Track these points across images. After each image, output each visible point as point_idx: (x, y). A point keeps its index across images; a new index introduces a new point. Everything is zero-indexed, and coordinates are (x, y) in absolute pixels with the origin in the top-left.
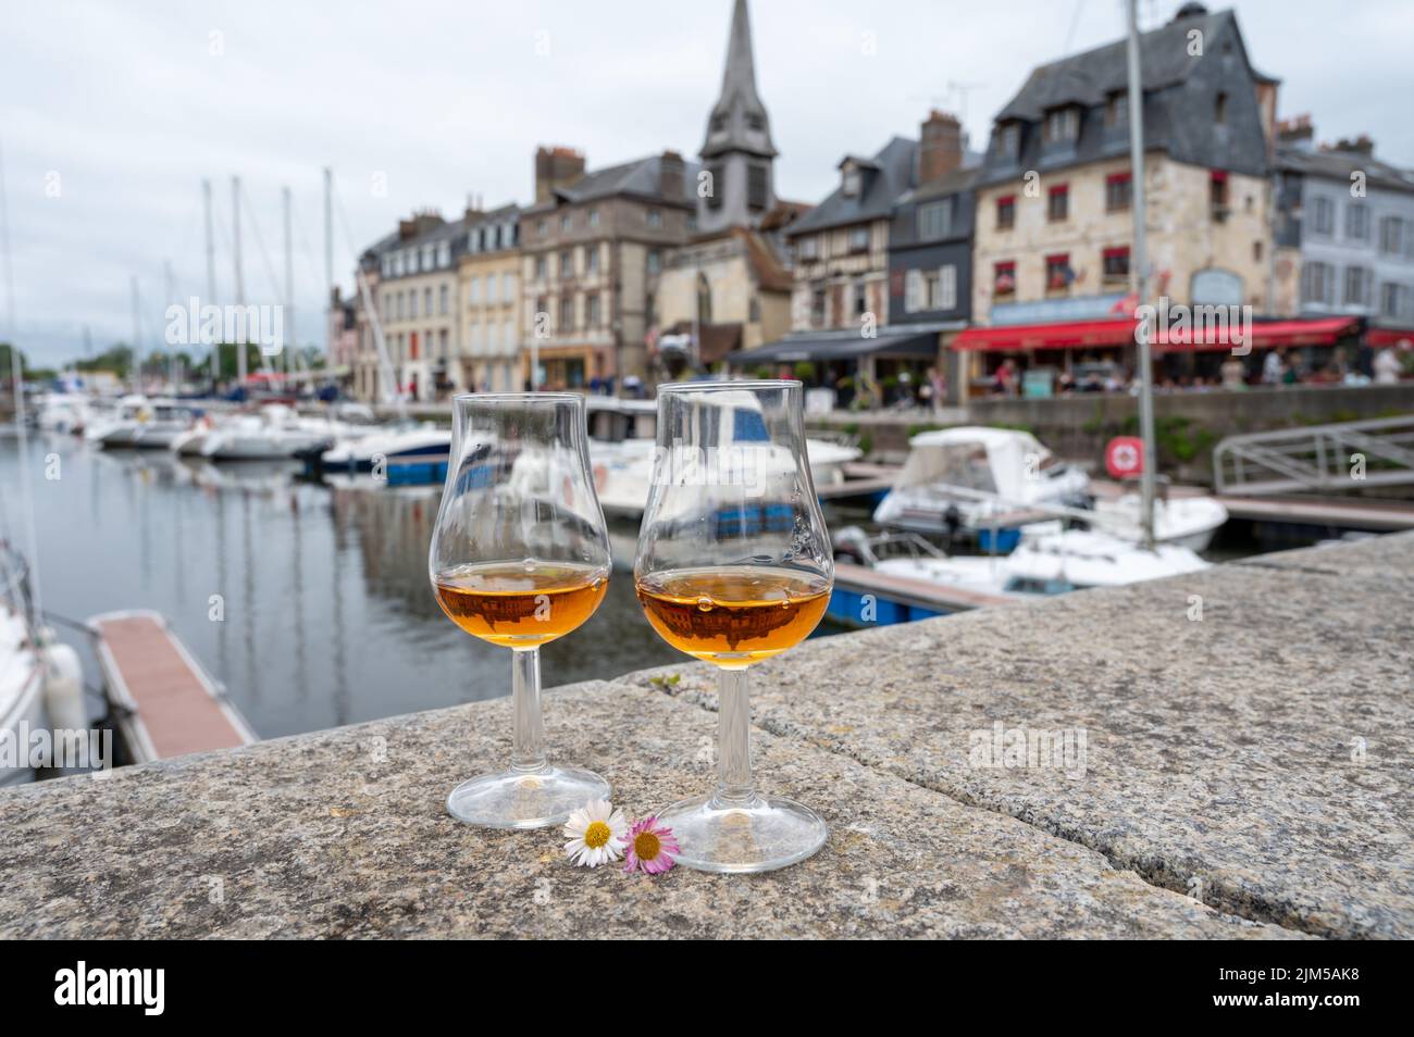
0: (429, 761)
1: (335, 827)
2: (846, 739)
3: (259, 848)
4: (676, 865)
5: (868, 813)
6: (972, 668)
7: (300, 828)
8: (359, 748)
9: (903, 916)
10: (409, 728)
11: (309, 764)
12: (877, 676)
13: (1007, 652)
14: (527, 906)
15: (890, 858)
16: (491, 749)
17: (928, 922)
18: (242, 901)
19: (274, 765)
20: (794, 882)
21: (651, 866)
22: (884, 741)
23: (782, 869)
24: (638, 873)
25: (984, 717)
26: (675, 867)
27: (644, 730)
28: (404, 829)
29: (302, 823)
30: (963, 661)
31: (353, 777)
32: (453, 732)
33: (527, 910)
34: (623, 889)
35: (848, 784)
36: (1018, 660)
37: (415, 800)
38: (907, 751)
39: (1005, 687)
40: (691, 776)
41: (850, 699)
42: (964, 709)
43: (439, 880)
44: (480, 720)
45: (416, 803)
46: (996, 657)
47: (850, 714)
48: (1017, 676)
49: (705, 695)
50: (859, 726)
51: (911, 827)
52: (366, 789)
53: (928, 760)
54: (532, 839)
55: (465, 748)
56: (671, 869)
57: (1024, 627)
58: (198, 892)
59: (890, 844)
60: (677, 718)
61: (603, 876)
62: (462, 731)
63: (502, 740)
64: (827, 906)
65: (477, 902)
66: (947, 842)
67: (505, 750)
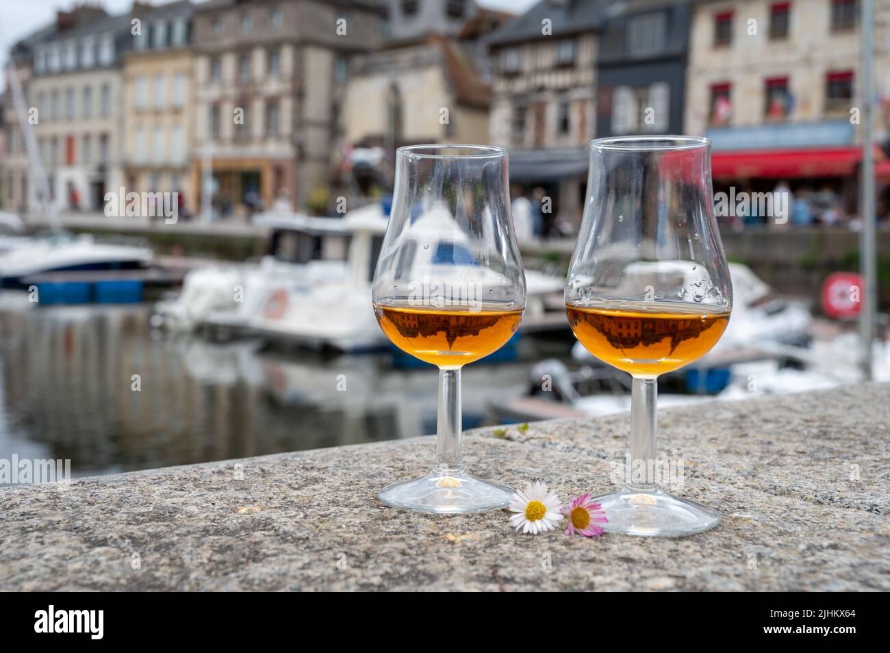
0: (336, 478)
1: (294, 513)
2: (697, 469)
3: (240, 523)
4: (605, 533)
5: (743, 508)
6: (781, 430)
7: (263, 513)
8: (263, 471)
9: (805, 557)
10: (298, 459)
11: (229, 479)
12: (698, 433)
13: (807, 421)
14: (500, 552)
15: (776, 531)
16: (384, 472)
17: (826, 559)
18: (261, 548)
19: (195, 479)
20: (707, 542)
21: (587, 532)
22: (730, 470)
23: (693, 536)
24: (577, 536)
25: (809, 459)
26: (603, 534)
27: (512, 462)
28: (355, 514)
29: (262, 510)
30: (770, 426)
31: (279, 487)
32: (339, 461)
33: (501, 554)
34: (570, 544)
35: (714, 493)
36: (820, 426)
37: (349, 499)
38: (753, 476)
39: (819, 442)
40: (576, 488)
41: (683, 446)
42: (789, 453)
43: (414, 539)
44: (357, 455)
45: (351, 501)
46: (799, 424)
47: (690, 455)
48: (824, 434)
49: (550, 443)
50: (702, 462)
51: (783, 515)
52: (296, 493)
53: (776, 481)
54: (472, 519)
55: (361, 471)
56: (601, 535)
57: (814, 407)
58: (217, 545)
59: (771, 523)
60: (536, 456)
61: (549, 537)
62: (347, 461)
63: (389, 467)
64: (742, 553)
65: (457, 550)
66: (817, 523)
67: (399, 473)
